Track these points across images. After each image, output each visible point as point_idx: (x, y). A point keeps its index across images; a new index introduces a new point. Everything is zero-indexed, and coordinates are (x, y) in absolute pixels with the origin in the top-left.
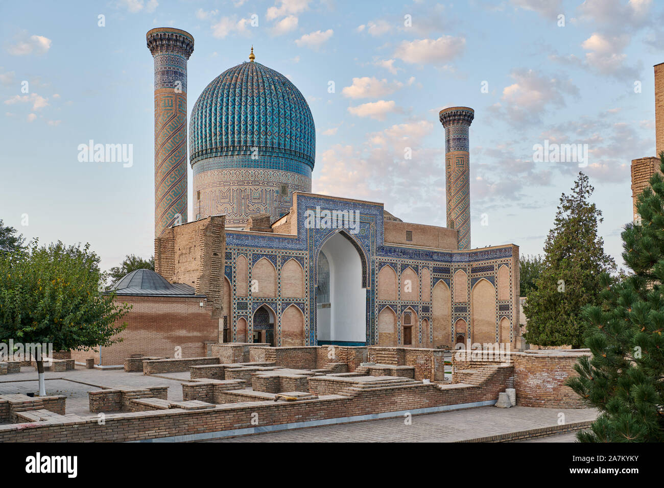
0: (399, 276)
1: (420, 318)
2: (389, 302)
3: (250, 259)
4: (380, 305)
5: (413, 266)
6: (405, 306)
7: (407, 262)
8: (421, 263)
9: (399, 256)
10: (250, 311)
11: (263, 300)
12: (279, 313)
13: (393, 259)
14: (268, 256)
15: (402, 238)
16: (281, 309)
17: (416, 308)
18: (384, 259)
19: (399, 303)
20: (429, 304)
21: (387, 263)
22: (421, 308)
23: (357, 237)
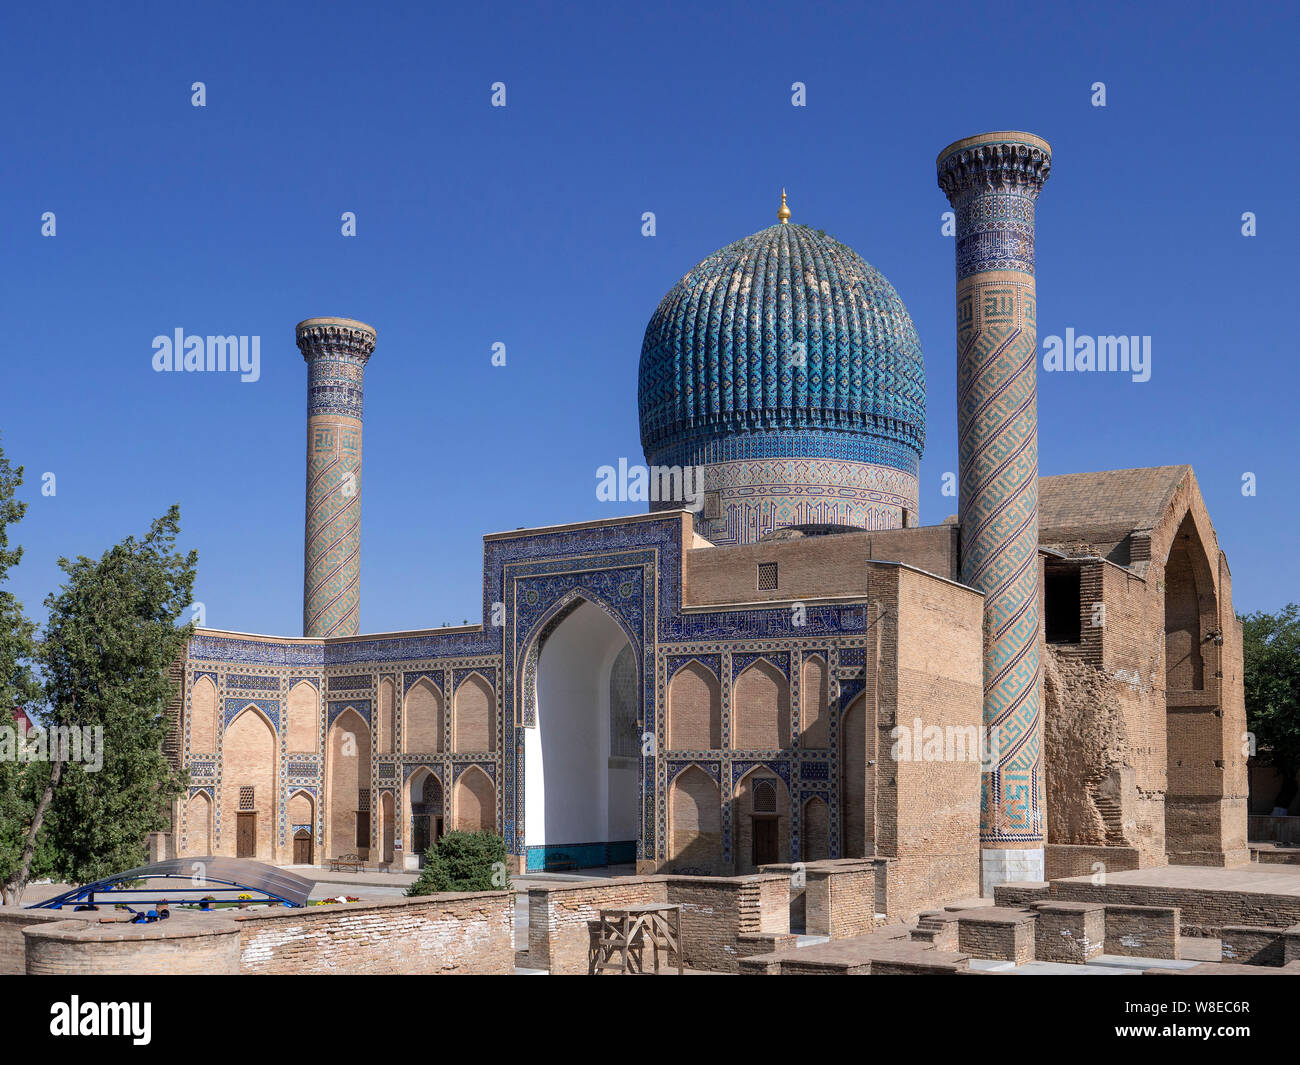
1: (795, 796)
2: (698, 755)
3: (399, 684)
4: (673, 762)
5: (771, 655)
6: (748, 765)
7: (752, 647)
8: (795, 644)
9: (724, 635)
11: (420, 758)
12: (448, 784)
13: (709, 646)
14: (431, 674)
15: (750, 585)
17: (783, 769)
18: (681, 649)
19: (726, 755)
20: (824, 756)
21: (690, 657)
22: (799, 767)
23: (612, 604)
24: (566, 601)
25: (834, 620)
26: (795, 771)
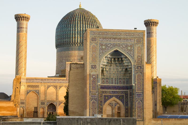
3: (46, 87)
10: (46, 105)
14: (54, 86)
16: (58, 105)
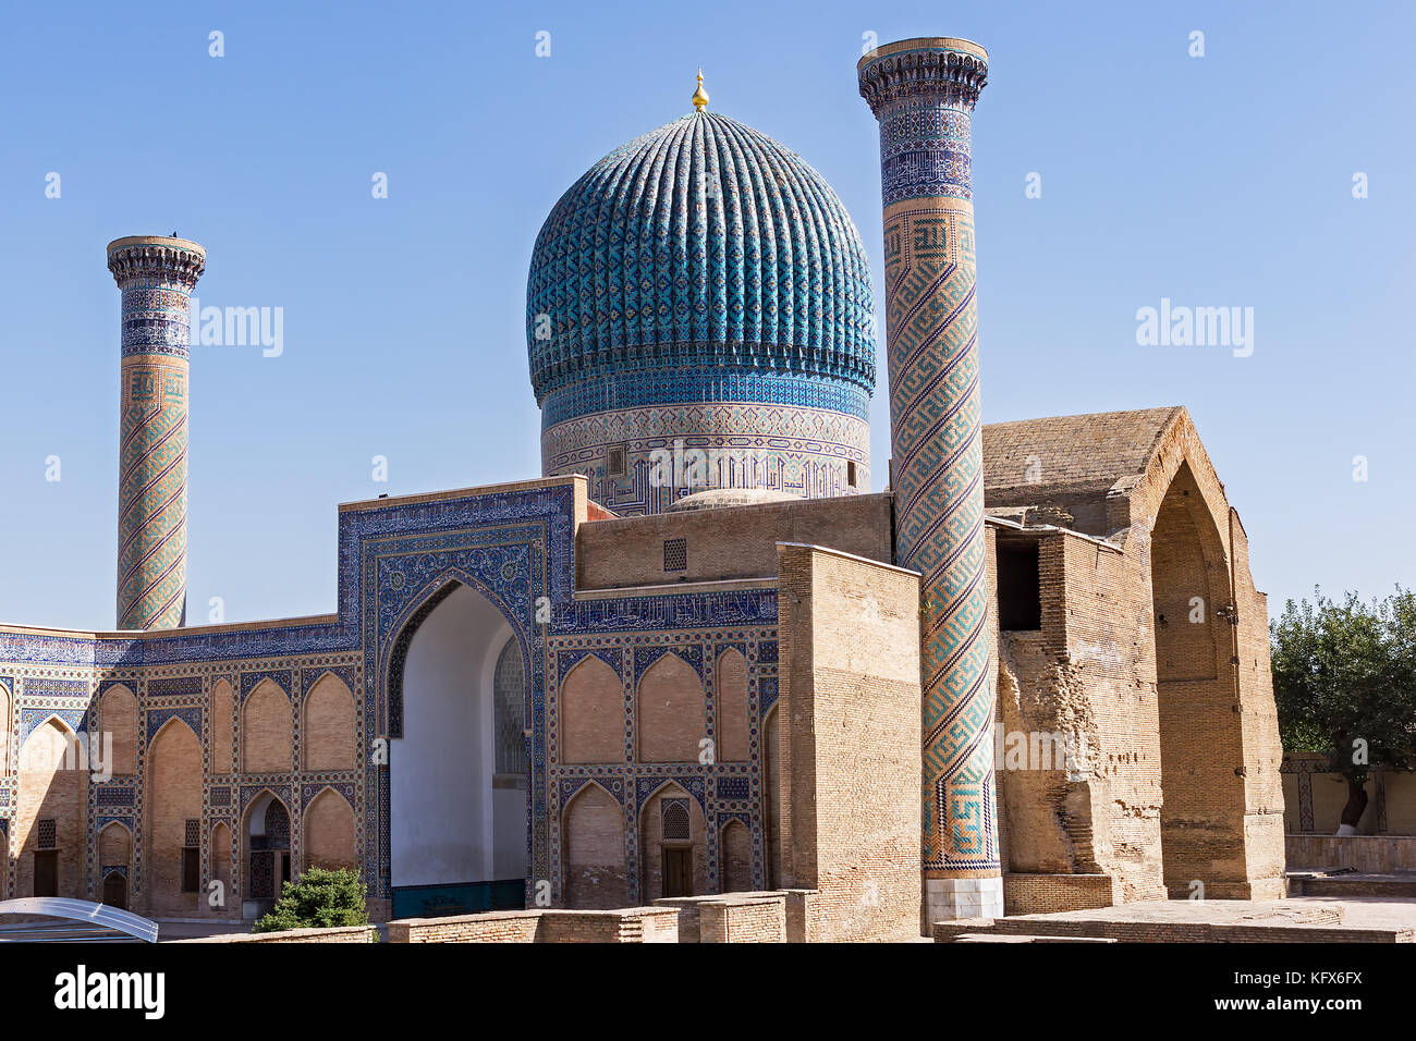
0: (628, 686)
1: (711, 819)
2: (596, 770)
3: (236, 688)
4: (567, 780)
5: (681, 649)
6: (654, 782)
7: (657, 639)
8: (708, 636)
9: (624, 625)
10: (235, 807)
12: (296, 811)
13: (610, 640)
14: (275, 676)
15: (654, 565)
16: (299, 802)
17: (696, 786)
18: (575, 643)
19: (630, 771)
20: (744, 769)
21: (586, 652)
22: (715, 784)
23: (493, 589)
24: (438, 585)
25: (752, 607)
26: (711, 788)
